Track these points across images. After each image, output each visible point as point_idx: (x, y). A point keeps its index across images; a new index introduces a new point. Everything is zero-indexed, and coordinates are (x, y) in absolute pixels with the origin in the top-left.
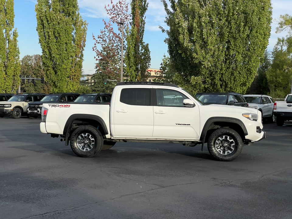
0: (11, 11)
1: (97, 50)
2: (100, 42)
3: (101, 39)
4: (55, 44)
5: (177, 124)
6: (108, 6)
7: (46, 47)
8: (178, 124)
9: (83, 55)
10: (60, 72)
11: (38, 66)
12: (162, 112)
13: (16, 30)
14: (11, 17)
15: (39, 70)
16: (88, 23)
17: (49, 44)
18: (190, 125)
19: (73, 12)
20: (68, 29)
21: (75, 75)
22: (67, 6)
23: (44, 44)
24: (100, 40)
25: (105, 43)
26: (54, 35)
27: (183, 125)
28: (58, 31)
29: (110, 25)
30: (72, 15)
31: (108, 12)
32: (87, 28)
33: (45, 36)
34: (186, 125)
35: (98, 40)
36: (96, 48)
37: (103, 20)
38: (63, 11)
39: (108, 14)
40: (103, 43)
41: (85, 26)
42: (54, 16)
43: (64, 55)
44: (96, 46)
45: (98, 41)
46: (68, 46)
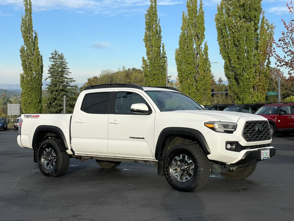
0: (200, 25)
1: (277, 55)
2: (281, 45)
3: (283, 42)
4: (236, 53)
5: (130, 138)
6: (291, 3)
7: (227, 57)
8: (132, 138)
9: (270, 63)
10: (243, 82)
11: (269, 79)
12: (116, 121)
13: (205, 44)
14: (201, 30)
15: (271, 83)
16: (275, 26)
17: (228, 54)
18: (144, 138)
19: (255, 16)
20: (249, 35)
21: (259, 85)
22: (247, 11)
23: (225, 54)
24: (281, 44)
25: (287, 46)
26: (234, 44)
27: (137, 138)
28: (238, 39)
29: (291, 24)
30: (254, 19)
31: (290, 10)
32: (273, 32)
33: (225, 46)
34: (139, 138)
35: (279, 43)
36: (275, 53)
37: (282, 20)
38: (244, 17)
39: (290, 12)
40: (285, 46)
41: (272, 30)
42: (233, 24)
43: (245, 64)
44: (275, 50)
45: (279, 45)
46: (249, 54)
